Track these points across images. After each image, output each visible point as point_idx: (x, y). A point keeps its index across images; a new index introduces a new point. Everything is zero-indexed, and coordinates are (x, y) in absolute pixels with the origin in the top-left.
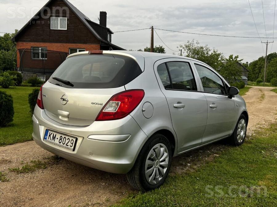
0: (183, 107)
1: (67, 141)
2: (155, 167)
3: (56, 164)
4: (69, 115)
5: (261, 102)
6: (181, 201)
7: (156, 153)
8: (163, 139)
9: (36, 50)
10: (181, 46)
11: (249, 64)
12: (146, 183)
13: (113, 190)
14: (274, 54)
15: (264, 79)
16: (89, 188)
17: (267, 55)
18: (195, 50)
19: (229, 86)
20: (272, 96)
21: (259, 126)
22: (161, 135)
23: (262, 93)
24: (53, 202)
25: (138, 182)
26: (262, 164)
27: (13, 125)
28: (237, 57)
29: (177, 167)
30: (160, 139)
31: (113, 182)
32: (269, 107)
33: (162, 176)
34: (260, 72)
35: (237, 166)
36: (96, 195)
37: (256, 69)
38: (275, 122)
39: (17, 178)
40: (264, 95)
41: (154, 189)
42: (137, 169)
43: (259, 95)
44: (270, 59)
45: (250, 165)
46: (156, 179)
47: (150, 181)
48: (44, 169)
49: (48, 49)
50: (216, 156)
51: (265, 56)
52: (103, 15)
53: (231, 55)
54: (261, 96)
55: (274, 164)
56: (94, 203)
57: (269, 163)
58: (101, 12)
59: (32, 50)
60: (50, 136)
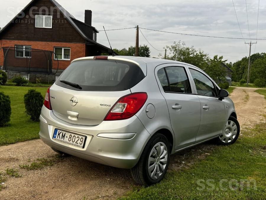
0: (180, 109)
1: (76, 139)
2: (156, 164)
3: (61, 162)
4: (78, 115)
5: (245, 102)
6: (180, 194)
7: (157, 151)
8: (163, 138)
9: (20, 49)
10: (168, 47)
11: (232, 64)
12: (149, 178)
13: (118, 185)
14: (258, 55)
15: (248, 80)
16: (96, 183)
17: (251, 55)
18: (181, 51)
19: (220, 89)
20: (256, 97)
21: (245, 126)
22: (161, 134)
23: (246, 94)
24: (67, 195)
25: (141, 177)
26: (250, 161)
27: (10, 125)
28: (221, 58)
29: (173, 165)
30: (160, 138)
31: (117, 177)
32: (254, 108)
33: (162, 172)
34: (244, 73)
35: (228, 163)
36: (104, 189)
37: (240, 69)
38: (260, 122)
39: (29, 175)
40: (248, 95)
41: (155, 184)
42: (141, 165)
43: (243, 96)
44: (253, 60)
45: (239, 162)
46: (157, 175)
47: (152, 176)
48: (51, 166)
49: (32, 47)
50: (207, 155)
51: (249, 56)
52: (88, 14)
53: (215, 56)
54: (245, 97)
55: (260, 162)
56: (103, 196)
57: (256, 161)
58: (85, 10)
59: (16, 48)
60: (59, 134)
